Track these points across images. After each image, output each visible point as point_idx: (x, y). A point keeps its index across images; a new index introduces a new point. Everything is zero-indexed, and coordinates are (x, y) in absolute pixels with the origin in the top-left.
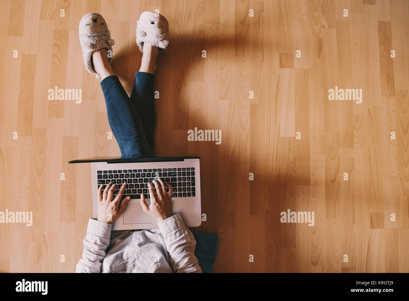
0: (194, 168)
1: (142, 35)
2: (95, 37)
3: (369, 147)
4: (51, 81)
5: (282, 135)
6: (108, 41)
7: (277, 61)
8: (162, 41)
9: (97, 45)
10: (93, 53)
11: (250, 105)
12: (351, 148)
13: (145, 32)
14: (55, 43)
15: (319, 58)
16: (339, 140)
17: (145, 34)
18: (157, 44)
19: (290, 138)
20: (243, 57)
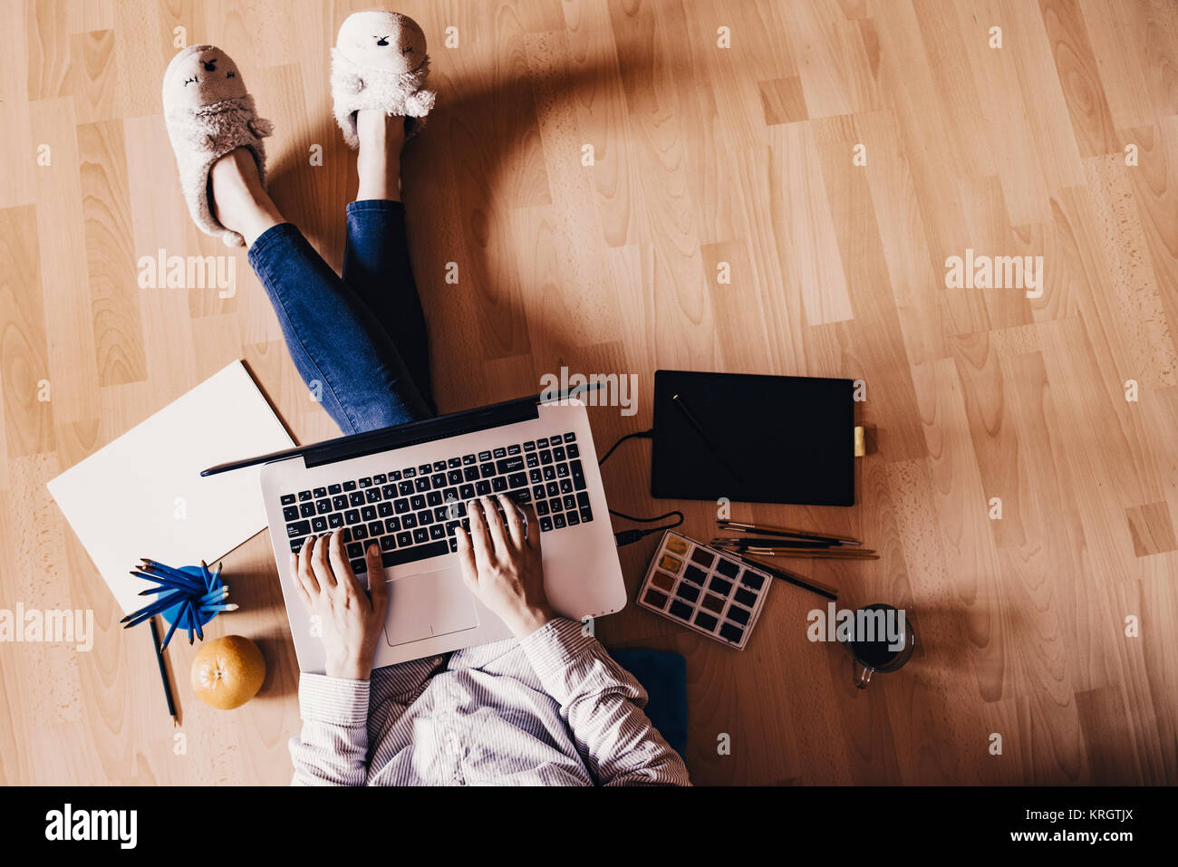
0: (573, 434)
1: (353, 87)
2: (214, 114)
3: (1079, 311)
4: (91, 277)
5: (814, 319)
6: (252, 124)
7: (754, 106)
8: (414, 93)
9: (225, 137)
10: (213, 166)
11: (701, 247)
12: (1025, 323)
13: (360, 76)
14: (86, 162)
15: (875, 77)
16: (986, 309)
17: (360, 83)
18: (400, 108)
19: (838, 325)
20: (654, 112)
